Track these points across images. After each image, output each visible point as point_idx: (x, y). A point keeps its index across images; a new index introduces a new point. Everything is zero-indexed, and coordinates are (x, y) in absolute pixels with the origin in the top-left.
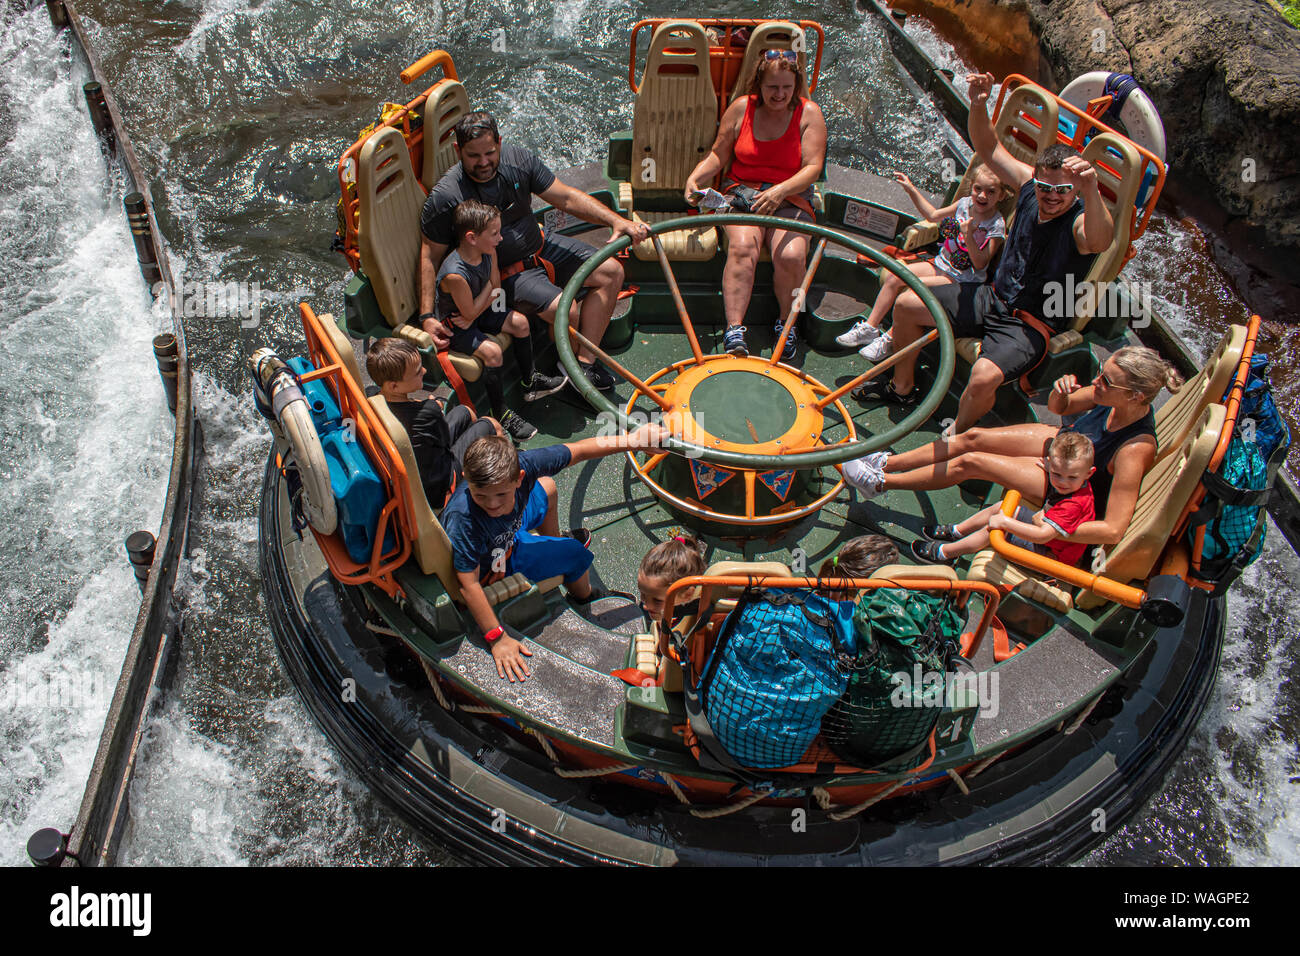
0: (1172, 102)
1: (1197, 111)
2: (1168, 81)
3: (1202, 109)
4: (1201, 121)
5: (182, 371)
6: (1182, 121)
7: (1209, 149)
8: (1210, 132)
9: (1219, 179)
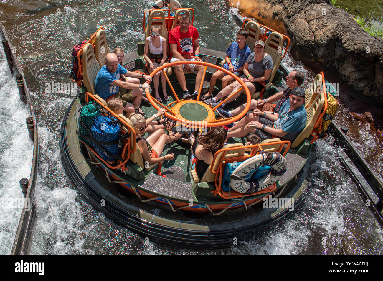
0: (326, 48)
1: (333, 51)
2: (325, 42)
3: (335, 50)
4: (335, 54)
5: (35, 128)
6: (329, 54)
7: (337, 62)
8: (337, 57)
9: (340, 71)
